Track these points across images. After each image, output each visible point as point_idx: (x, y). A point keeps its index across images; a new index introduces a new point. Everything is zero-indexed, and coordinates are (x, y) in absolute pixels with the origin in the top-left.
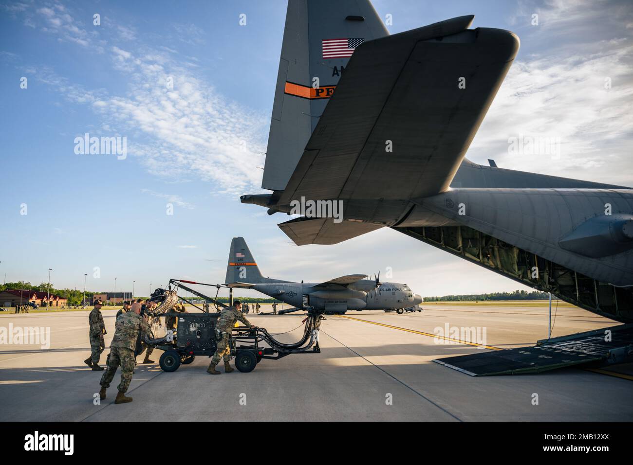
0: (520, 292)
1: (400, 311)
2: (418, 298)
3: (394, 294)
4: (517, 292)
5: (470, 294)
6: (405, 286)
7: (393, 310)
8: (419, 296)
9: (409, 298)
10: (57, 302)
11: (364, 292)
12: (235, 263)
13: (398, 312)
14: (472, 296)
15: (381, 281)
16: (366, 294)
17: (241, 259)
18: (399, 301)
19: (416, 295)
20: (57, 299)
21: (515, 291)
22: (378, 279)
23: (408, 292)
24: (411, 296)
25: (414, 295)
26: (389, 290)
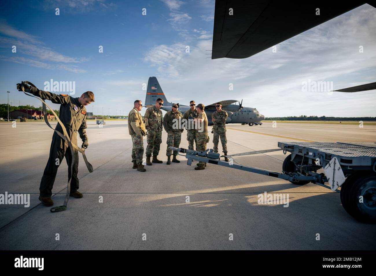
0: (303, 116)
1: (251, 124)
2: (262, 116)
3: (248, 114)
4: (302, 116)
5: (277, 117)
6: (255, 109)
7: (247, 123)
8: (263, 115)
9: (257, 117)
10: (49, 117)
11: (231, 112)
12: (151, 93)
13: (250, 125)
14: (277, 118)
15: (242, 106)
16: (232, 113)
17: (154, 91)
18: (251, 118)
19: (261, 115)
20: (49, 115)
21: (301, 116)
22: (241, 104)
23: (257, 113)
24: (258, 115)
25: (260, 115)
26: (246, 111)
